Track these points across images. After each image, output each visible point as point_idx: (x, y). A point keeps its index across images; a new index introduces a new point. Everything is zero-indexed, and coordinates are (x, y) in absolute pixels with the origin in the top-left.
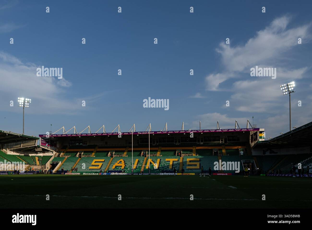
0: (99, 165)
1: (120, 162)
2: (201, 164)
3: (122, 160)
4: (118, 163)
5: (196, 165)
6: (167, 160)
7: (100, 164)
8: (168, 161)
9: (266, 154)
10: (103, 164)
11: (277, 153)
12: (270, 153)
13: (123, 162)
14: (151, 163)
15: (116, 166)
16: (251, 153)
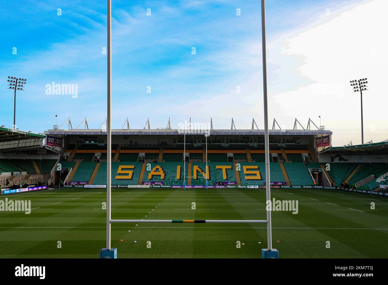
0: (129, 174)
1: (157, 169)
2: (262, 174)
3: (158, 167)
4: (155, 171)
5: (255, 175)
6: (218, 167)
7: (131, 172)
8: (219, 169)
9: (335, 162)
10: (133, 173)
11: (347, 160)
12: (339, 160)
13: (160, 169)
14: (198, 171)
15: (153, 176)
16: (318, 160)
